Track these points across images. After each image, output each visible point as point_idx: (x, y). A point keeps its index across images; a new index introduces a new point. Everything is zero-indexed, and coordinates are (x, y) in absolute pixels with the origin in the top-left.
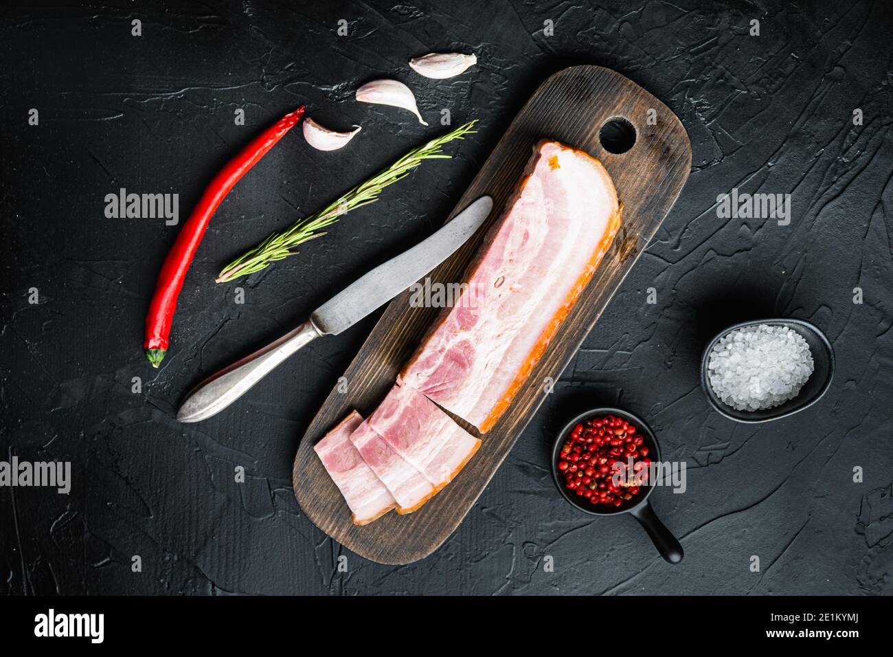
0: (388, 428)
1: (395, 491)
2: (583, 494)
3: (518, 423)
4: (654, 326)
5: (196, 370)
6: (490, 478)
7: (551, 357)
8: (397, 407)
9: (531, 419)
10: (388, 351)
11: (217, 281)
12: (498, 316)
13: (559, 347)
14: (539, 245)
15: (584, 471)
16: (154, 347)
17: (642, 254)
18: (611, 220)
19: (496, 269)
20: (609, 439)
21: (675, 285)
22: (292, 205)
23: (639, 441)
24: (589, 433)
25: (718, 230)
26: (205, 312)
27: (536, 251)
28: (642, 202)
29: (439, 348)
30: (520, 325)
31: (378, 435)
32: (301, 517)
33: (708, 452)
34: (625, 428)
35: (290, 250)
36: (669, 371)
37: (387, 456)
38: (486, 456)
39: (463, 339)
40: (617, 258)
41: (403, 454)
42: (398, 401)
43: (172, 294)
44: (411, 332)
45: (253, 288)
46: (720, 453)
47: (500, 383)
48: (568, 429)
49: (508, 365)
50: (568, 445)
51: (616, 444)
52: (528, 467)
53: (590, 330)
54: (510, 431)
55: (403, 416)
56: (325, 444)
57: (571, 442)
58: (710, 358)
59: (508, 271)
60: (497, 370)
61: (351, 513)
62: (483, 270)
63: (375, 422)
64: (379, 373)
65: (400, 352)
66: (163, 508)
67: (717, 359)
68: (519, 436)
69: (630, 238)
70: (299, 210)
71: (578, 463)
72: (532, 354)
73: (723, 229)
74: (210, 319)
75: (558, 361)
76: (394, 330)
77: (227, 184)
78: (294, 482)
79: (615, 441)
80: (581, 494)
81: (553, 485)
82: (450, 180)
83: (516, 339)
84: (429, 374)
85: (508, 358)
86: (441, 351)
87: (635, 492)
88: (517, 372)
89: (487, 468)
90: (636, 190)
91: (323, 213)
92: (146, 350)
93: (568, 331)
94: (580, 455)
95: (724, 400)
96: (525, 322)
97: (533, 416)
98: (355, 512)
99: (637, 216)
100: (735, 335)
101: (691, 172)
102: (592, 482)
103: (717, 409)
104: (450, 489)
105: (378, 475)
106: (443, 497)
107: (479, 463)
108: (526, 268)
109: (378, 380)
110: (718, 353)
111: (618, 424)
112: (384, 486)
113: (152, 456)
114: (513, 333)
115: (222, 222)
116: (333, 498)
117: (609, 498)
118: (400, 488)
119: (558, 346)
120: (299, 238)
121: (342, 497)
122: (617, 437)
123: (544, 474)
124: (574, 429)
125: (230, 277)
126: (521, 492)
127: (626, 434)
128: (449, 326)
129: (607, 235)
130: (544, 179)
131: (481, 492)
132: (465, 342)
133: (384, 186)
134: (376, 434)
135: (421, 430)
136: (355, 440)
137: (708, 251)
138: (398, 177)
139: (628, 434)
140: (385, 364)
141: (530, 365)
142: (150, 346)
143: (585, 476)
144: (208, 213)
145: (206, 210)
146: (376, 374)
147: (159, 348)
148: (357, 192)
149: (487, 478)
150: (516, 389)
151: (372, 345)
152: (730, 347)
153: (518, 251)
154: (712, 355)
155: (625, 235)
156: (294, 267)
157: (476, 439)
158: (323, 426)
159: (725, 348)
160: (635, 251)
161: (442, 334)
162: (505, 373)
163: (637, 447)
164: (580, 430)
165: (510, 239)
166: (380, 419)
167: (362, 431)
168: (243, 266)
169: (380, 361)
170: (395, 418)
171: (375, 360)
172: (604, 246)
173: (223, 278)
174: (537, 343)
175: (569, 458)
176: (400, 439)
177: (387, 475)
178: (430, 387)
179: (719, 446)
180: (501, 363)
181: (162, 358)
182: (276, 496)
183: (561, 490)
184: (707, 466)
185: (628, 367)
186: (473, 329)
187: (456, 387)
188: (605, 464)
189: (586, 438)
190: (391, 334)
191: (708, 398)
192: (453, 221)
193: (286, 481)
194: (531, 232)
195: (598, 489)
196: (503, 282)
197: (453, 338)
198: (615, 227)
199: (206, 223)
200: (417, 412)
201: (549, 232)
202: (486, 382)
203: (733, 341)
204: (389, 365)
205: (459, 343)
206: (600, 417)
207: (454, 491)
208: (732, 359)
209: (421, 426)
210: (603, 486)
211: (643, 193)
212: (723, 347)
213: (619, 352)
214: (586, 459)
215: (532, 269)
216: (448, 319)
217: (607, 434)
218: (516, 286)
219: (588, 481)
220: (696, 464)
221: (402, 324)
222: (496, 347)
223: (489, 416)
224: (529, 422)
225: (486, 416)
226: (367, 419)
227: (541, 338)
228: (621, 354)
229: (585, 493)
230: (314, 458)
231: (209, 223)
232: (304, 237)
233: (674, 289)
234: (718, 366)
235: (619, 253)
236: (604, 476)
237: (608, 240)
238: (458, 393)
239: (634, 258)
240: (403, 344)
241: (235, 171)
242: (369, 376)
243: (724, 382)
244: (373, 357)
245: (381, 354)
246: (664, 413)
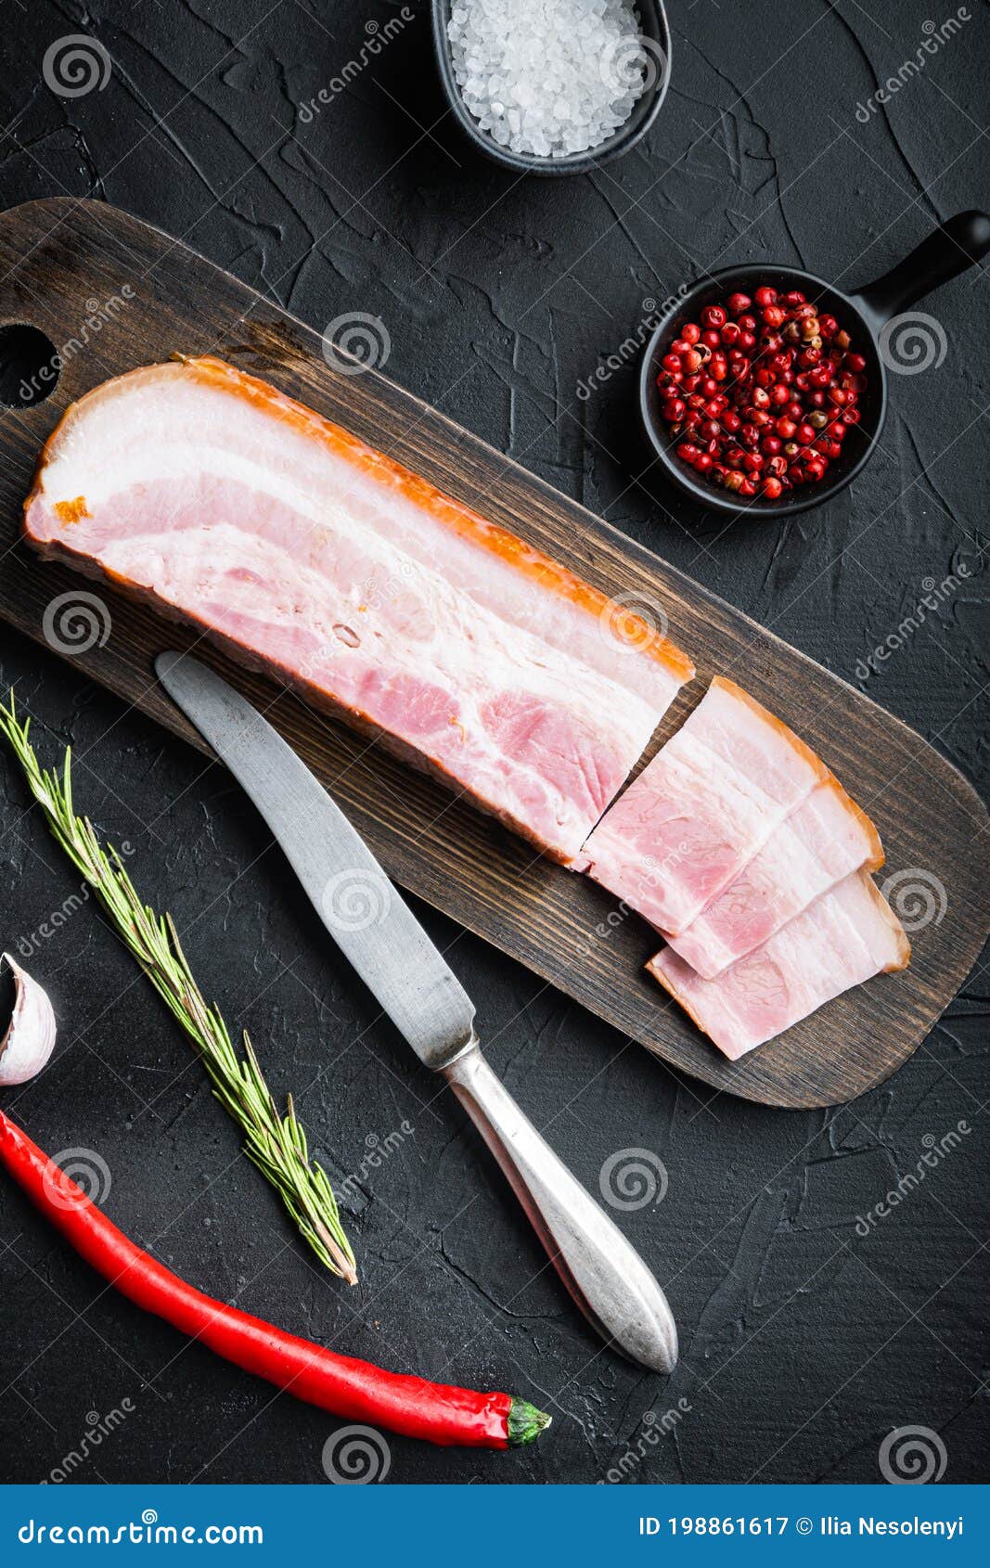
0: (686, 890)
1: (831, 874)
2: (837, 442)
3: (676, 592)
4: (453, 281)
5: (559, 1330)
6: (802, 655)
7: (524, 519)
8: (637, 870)
9: (666, 564)
10: (510, 891)
11: (354, 1281)
12: (426, 639)
13: (501, 499)
14: (259, 544)
15: (784, 441)
16: (505, 1427)
17: (292, 311)
18: (203, 380)
19: (316, 644)
20: (711, 385)
21: (361, 235)
22: (182, 1108)
23: (717, 315)
24: (698, 428)
25: (236, 138)
26: (426, 1309)
27: (278, 552)
28: (168, 310)
29: (499, 774)
30: (445, 589)
31: (702, 913)
32: (894, 1088)
33: (743, 159)
34: (685, 347)
35: (285, 1114)
36: (557, 250)
37: (750, 893)
38: (751, 664)
39: (478, 718)
40: (298, 367)
41: (745, 856)
42: (624, 867)
43: (383, 1386)
44: (467, 839)
45: (371, 1199)
46: (745, 129)
47: (578, 633)
48: (689, 479)
49: (538, 616)
50: (726, 477)
51: (721, 368)
52: (779, 571)
53: (462, 430)
54: (694, 612)
55: (659, 855)
56: (724, 1036)
57: (719, 472)
58: (523, 153)
59: (321, 617)
60: (550, 640)
61: (881, 975)
62: (318, 673)
63: (670, 920)
64: (562, 911)
65: (514, 863)
66: (873, 1402)
67: (526, 137)
68: (705, 591)
69: (252, 338)
70: (193, 1095)
71: (767, 455)
72: (512, 559)
73: (234, 127)
74: (442, 1296)
75: (533, 501)
76: (465, 878)
77: (130, 1259)
78: (812, 1106)
79: (715, 370)
80: (838, 447)
81: (818, 513)
82: (125, 751)
83: (477, 597)
84: (560, 798)
85: (520, 615)
86: (507, 771)
87: (832, 324)
88: (554, 594)
89: (778, 663)
90: (141, 323)
91: (199, 1039)
92: (512, 1444)
93: (466, 480)
94: (749, 449)
95: (620, 121)
96: (438, 576)
97: (659, 559)
98: (880, 965)
99: (200, 321)
100: (471, 96)
101: (103, 199)
102: (809, 422)
103: (640, 135)
104: (827, 747)
105: (795, 913)
106: (846, 762)
107: (767, 682)
108: (314, 575)
109: (579, 913)
110: (512, 135)
111: (677, 364)
112: (820, 898)
113: (757, 1428)
114: (464, 603)
115: (221, 1269)
116: (849, 1016)
117: (846, 383)
118: (824, 862)
119: (498, 502)
120: (255, 1095)
121: (845, 995)
122: (707, 367)
123: (794, 533)
124: (690, 465)
125: (344, 1252)
126: (835, 586)
127: (700, 346)
128: (448, 751)
129: (237, 387)
130: (107, 533)
131: (835, 677)
132: (485, 715)
133: (136, 901)
134: (701, 920)
135: (690, 814)
136: (713, 966)
137: (283, 160)
138: (116, 869)
139: (699, 342)
140: (541, 897)
141: (537, 565)
142: (503, 1436)
143: (797, 438)
144: (195, 1304)
145: (189, 1309)
146: (565, 919)
147: (505, 1415)
148: (151, 961)
149: (801, 662)
150: (593, 597)
151: (498, 927)
152: (498, 108)
153: (276, 593)
154: (517, 149)
155: (246, 349)
156: (324, 1105)
157: (711, 687)
158: (683, 1040)
159: (502, 118)
160: (282, 327)
161: (466, 768)
162: (556, 623)
163: (728, 320)
164: (692, 450)
165: (249, 613)
166: (665, 909)
167: (694, 952)
168: (318, 1223)
169: (536, 908)
170: (664, 875)
171: (533, 921)
172: (263, 395)
173: (348, 1268)
174: (486, 548)
175: (756, 476)
176: (712, 864)
177: (794, 893)
178: (588, 795)
179: (728, 135)
180: (534, 631)
181: (530, 1408)
182: (846, 1144)
183: (828, 494)
184: (774, 159)
185: (550, 343)
186: (454, 697)
187: (587, 736)
188: (767, 392)
189: (709, 435)
190: (472, 883)
191: (613, 156)
192: (214, 742)
193: (813, 1119)
194: (229, 562)
195: (827, 407)
196: (347, 629)
197: (475, 744)
198: (218, 369)
199: (218, 1308)
200: (650, 823)
201: (231, 522)
202: (576, 666)
203: (486, 101)
204: (542, 889)
205: (486, 728)
206: (661, 404)
207: (832, 739)
208: (525, 103)
209: (683, 814)
210: (819, 398)
211: (149, 307)
212: (498, 123)
213: (514, 363)
214: (756, 436)
215: (315, 561)
216: (431, 754)
217: (701, 389)
218: (355, 596)
219: (808, 431)
220: (771, 185)
221: (449, 858)
222: (497, 643)
223: (655, 659)
224: (672, 567)
225: (655, 665)
226: (667, 939)
227: (474, 540)
228: (519, 358)
229: (836, 438)
230: (758, 1059)
231: (219, 1301)
232: (254, 1081)
233: (371, 240)
234: (542, 135)
235: (285, 363)
236: (796, 396)
237: (248, 387)
238: (601, 729)
239: (297, 329)
240: (496, 856)
241: (99, 1242)
242: (568, 934)
243: (579, 121)
244: (526, 926)
245: (519, 906)
246: (652, 259)
